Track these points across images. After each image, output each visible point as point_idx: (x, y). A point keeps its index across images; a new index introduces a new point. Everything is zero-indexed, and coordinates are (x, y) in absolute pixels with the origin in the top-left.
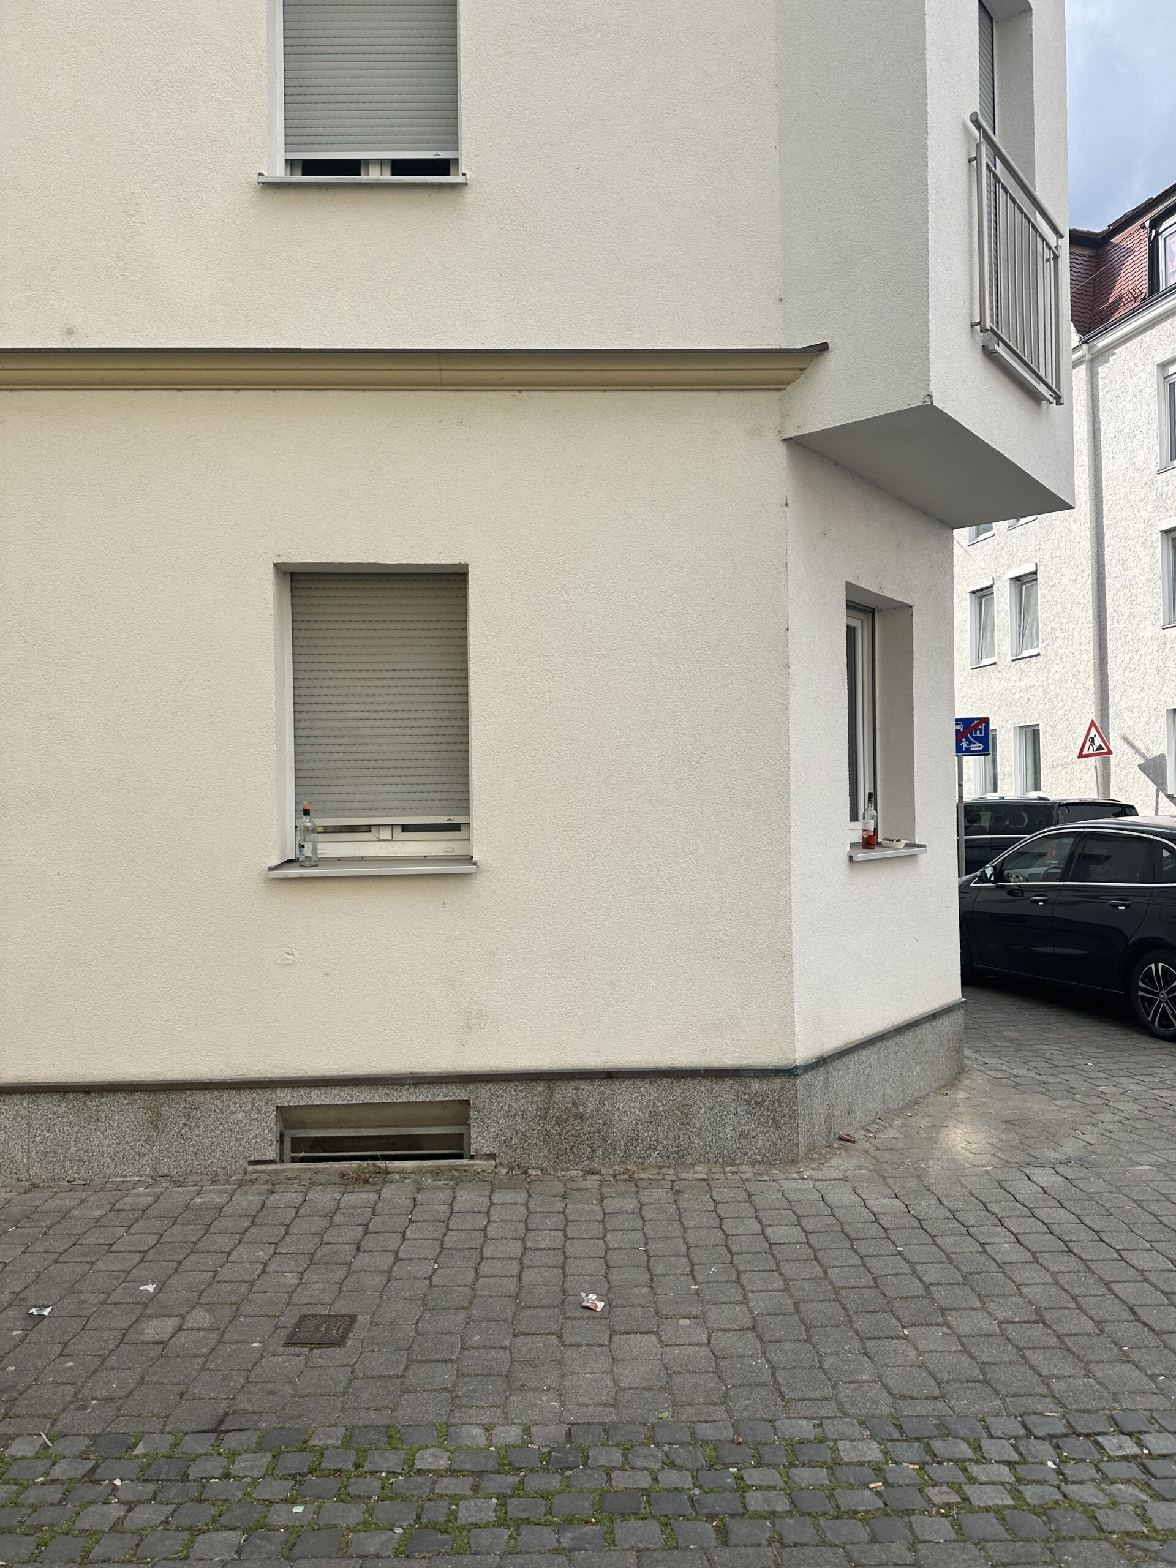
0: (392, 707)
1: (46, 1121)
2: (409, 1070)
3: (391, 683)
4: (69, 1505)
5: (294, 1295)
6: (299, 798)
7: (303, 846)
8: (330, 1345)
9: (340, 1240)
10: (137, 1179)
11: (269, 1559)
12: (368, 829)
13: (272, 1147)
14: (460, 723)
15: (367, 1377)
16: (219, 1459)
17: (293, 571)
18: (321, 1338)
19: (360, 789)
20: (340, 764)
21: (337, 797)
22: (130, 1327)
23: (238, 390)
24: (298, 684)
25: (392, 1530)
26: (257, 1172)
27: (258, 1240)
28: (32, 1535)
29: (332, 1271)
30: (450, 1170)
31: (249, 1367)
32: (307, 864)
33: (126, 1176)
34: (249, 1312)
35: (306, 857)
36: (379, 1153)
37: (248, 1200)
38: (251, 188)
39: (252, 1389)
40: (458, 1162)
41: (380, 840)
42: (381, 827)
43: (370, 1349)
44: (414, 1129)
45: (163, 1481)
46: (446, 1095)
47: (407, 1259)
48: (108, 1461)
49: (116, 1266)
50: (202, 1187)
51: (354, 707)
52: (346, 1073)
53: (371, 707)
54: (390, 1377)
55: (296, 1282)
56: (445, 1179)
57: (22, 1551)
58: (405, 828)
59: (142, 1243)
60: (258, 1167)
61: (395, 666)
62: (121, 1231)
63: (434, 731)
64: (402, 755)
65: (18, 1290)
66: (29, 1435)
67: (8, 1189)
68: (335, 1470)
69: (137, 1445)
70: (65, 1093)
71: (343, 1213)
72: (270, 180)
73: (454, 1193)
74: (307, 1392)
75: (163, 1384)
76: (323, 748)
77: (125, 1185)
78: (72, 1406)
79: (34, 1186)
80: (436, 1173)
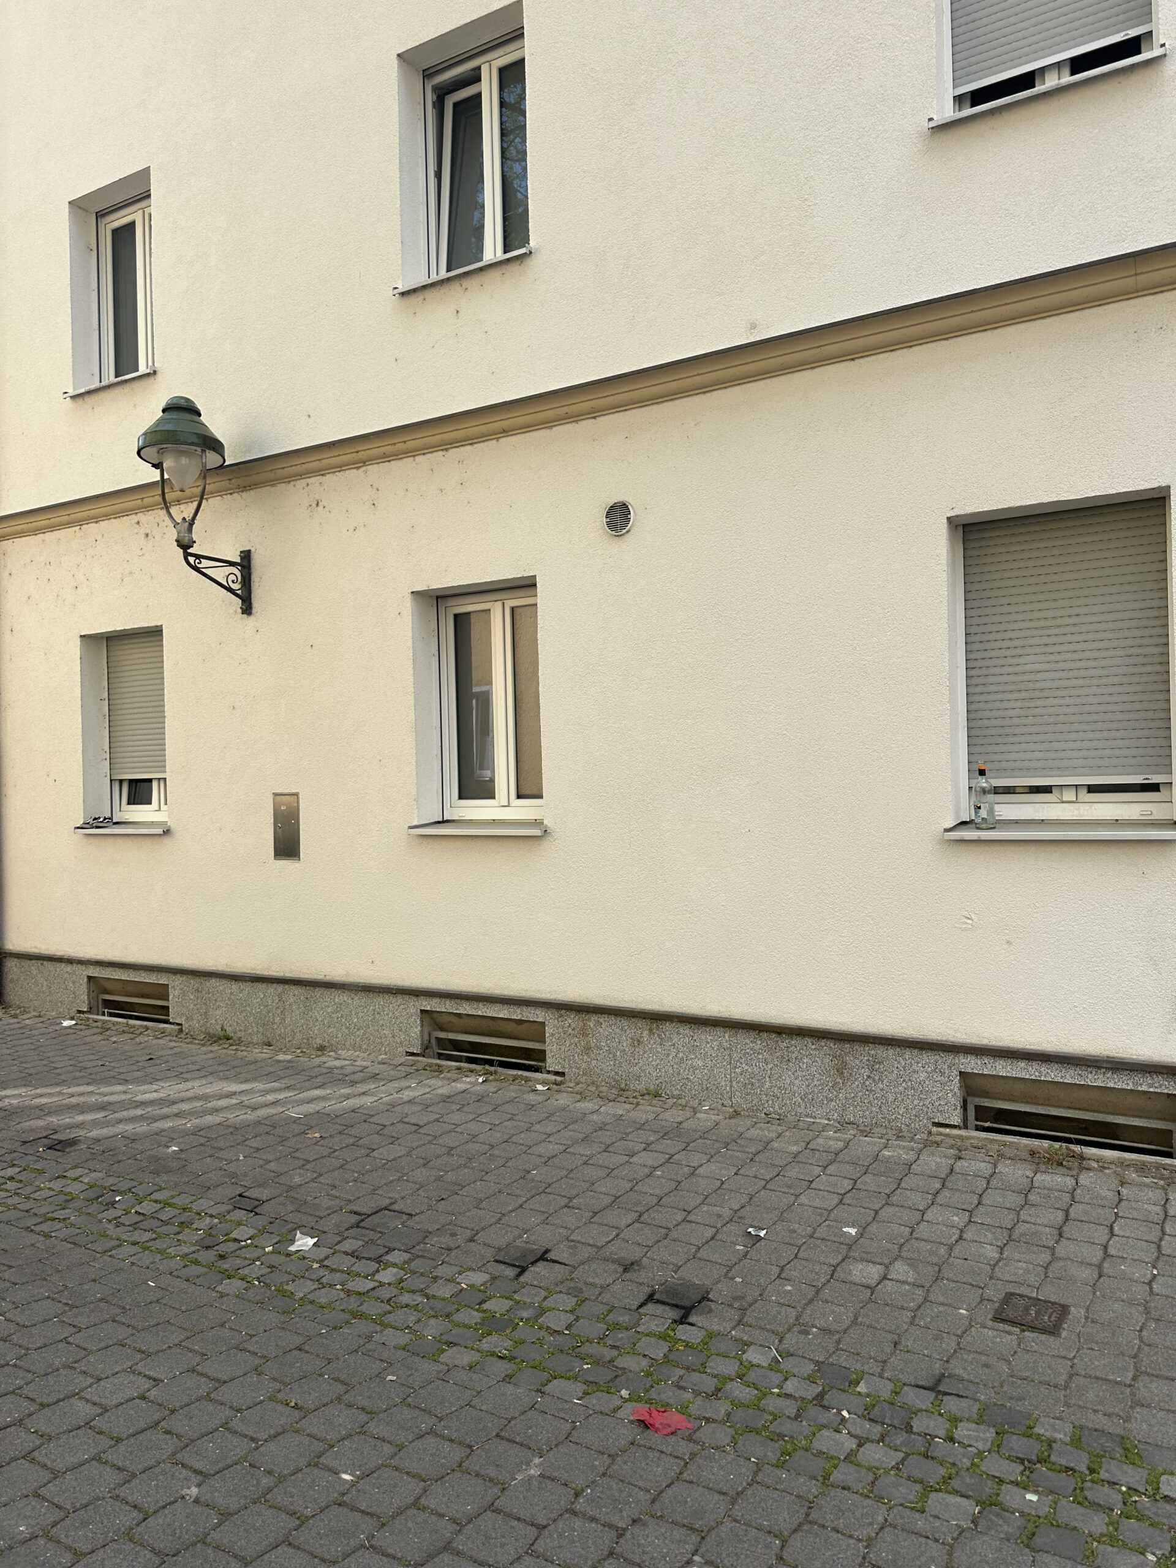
0: (1075, 656)
1: (744, 1055)
2: (1106, 1053)
3: (1073, 630)
4: (804, 1423)
5: (997, 1269)
6: (973, 758)
7: (979, 808)
8: (1043, 1331)
9: (1038, 1221)
10: (826, 1122)
11: (1008, 1540)
12: (1047, 790)
13: (956, 1112)
14: (1159, 668)
15: (1090, 1376)
16: (940, 1419)
17: (965, 523)
18: (1032, 1321)
19: (1038, 747)
20: (1016, 721)
21: (1013, 756)
22: (838, 1265)
23: (911, 347)
24: (970, 639)
25: (1143, 1554)
26: (941, 1134)
27: (950, 1204)
28: (776, 1442)
29: (1034, 1253)
30: (1157, 1168)
31: (959, 1332)
32: (984, 826)
33: (815, 1118)
34: (951, 1276)
35: (983, 819)
36: (1072, 1136)
37: (935, 1161)
38: (921, 137)
39: (965, 1356)
40: (1168, 1161)
41: (1063, 802)
42: (1063, 787)
43: (1090, 1346)
44: (1112, 1117)
45: (889, 1425)
46: (1151, 1086)
47: (1119, 1257)
48: (834, 1391)
49: (817, 1203)
50: (888, 1140)
51: (1032, 658)
52: (1032, 1047)
53: (1051, 658)
54: (1118, 1383)
55: (997, 1256)
56: (1152, 1177)
57: (769, 1454)
58: (1092, 789)
59: (839, 1186)
60: (942, 1130)
61: (1077, 611)
62: (817, 1170)
63: (1125, 680)
64: (1087, 708)
65: (736, 1208)
66: (761, 1345)
67: (716, 1112)
68: (1066, 1468)
69: (859, 1383)
70: (760, 1031)
71: (1039, 1193)
72: (940, 123)
73: (1166, 1194)
74: (1024, 1375)
75: (876, 1328)
76: (998, 705)
77: (815, 1126)
78: (795, 1329)
79: (736, 1114)
80: (1142, 1169)
